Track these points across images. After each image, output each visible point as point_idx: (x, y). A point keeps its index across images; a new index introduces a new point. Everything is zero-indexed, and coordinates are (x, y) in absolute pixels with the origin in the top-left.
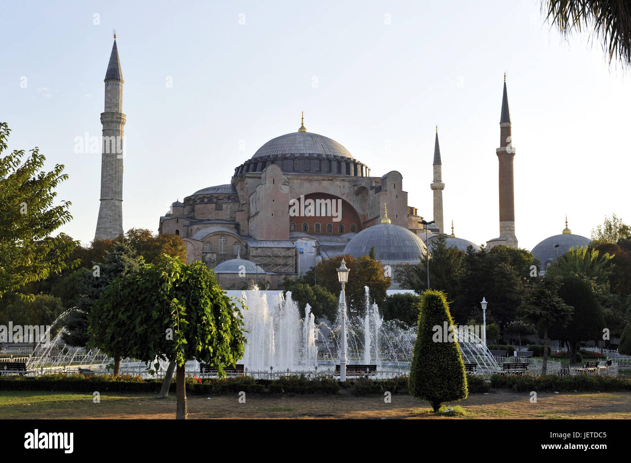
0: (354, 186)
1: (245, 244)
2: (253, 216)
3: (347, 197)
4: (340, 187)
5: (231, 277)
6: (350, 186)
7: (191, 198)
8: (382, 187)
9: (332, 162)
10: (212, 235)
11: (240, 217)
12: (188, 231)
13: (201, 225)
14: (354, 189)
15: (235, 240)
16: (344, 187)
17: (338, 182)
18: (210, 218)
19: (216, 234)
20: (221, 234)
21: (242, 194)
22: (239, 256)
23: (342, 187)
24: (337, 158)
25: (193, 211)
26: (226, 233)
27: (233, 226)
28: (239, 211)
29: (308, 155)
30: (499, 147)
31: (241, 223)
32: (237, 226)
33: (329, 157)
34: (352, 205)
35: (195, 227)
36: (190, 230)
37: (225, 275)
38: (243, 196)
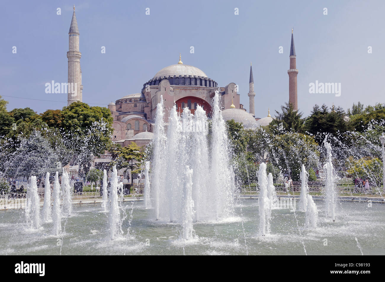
0: (209, 92)
1: (150, 125)
2: (154, 110)
3: (206, 99)
4: (202, 93)
5: (142, 142)
6: (207, 92)
7: (119, 101)
8: (226, 92)
9: (197, 80)
10: (131, 119)
11: (147, 110)
12: (118, 118)
13: (125, 115)
14: (209, 94)
15: (144, 122)
16: (204, 93)
17: (201, 91)
18: (130, 111)
19: (133, 119)
20: (137, 119)
21: (147, 98)
22: (147, 131)
23: (203, 93)
24: (200, 77)
25: (121, 107)
26: (139, 119)
27: (143, 115)
28: (146, 107)
29: (184, 76)
30: (289, 69)
31: (147, 114)
32: (145, 116)
33: (195, 77)
34: (209, 103)
35: (122, 116)
36: (119, 118)
37: (139, 141)
38: (148, 99)
